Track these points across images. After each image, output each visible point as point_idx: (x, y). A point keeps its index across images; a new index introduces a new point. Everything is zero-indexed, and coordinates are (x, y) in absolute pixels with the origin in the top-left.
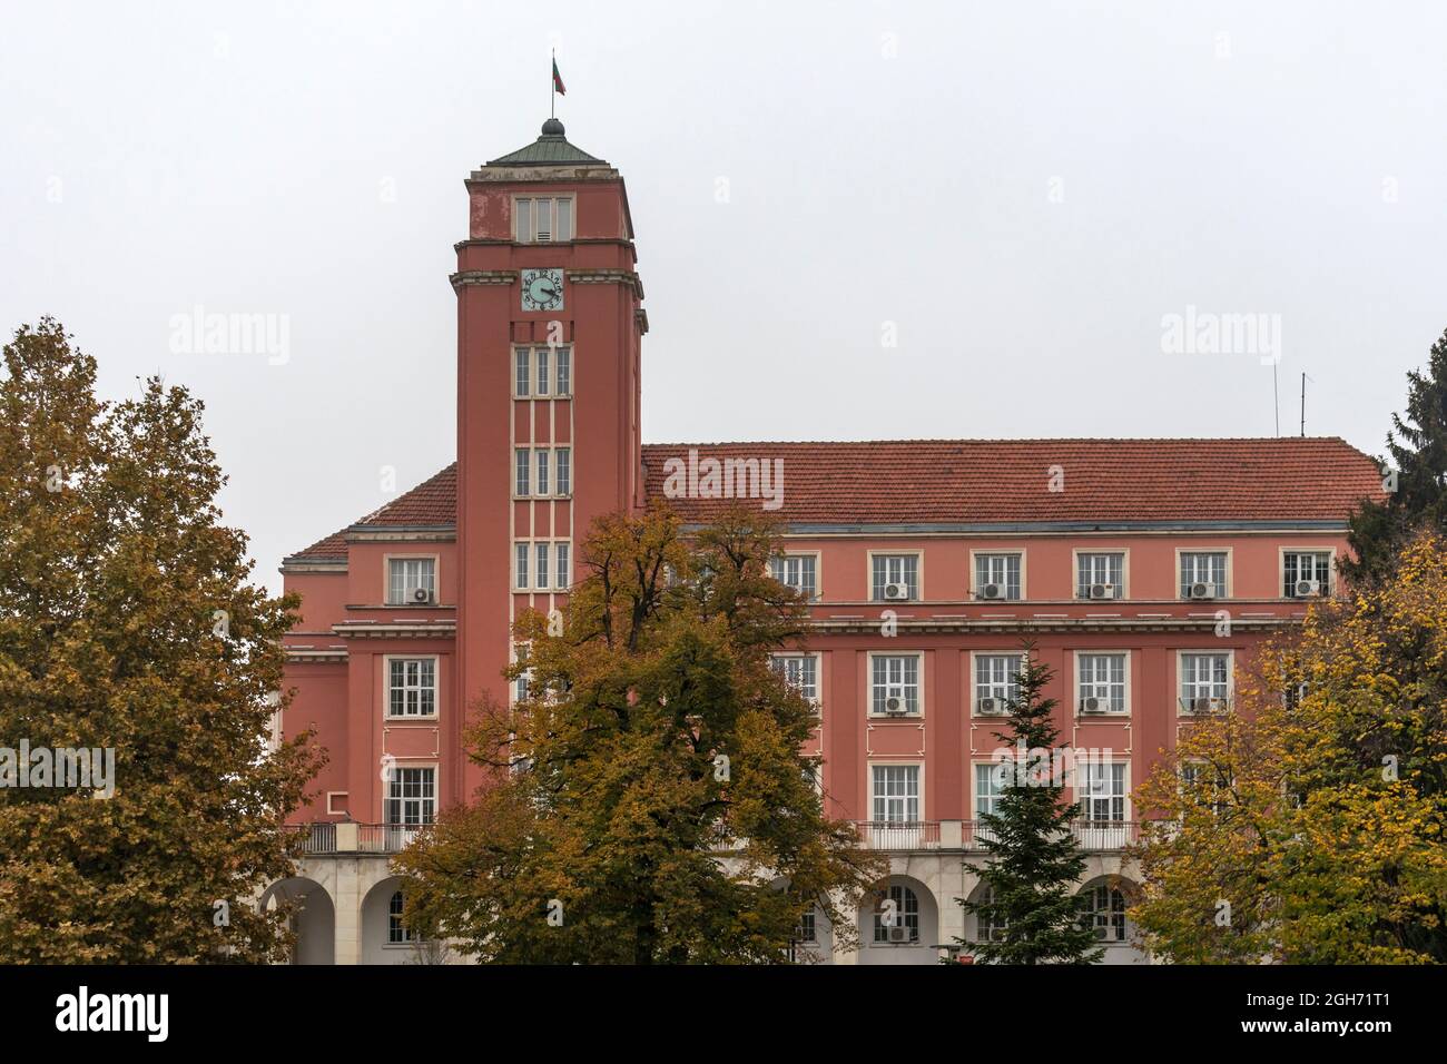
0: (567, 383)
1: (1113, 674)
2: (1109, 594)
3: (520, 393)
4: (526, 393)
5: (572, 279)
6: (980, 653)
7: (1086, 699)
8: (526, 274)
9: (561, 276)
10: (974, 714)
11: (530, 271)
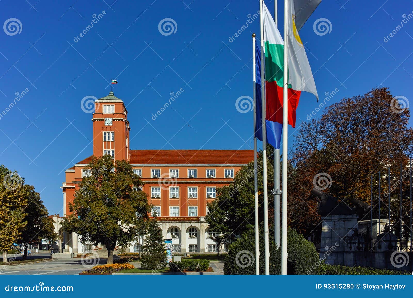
0: (113, 139)
1: (213, 191)
2: (212, 177)
3: (105, 140)
4: (106, 140)
5: (114, 120)
6: (189, 187)
7: (208, 195)
8: (105, 119)
9: (112, 120)
10: (188, 197)
11: (106, 118)
